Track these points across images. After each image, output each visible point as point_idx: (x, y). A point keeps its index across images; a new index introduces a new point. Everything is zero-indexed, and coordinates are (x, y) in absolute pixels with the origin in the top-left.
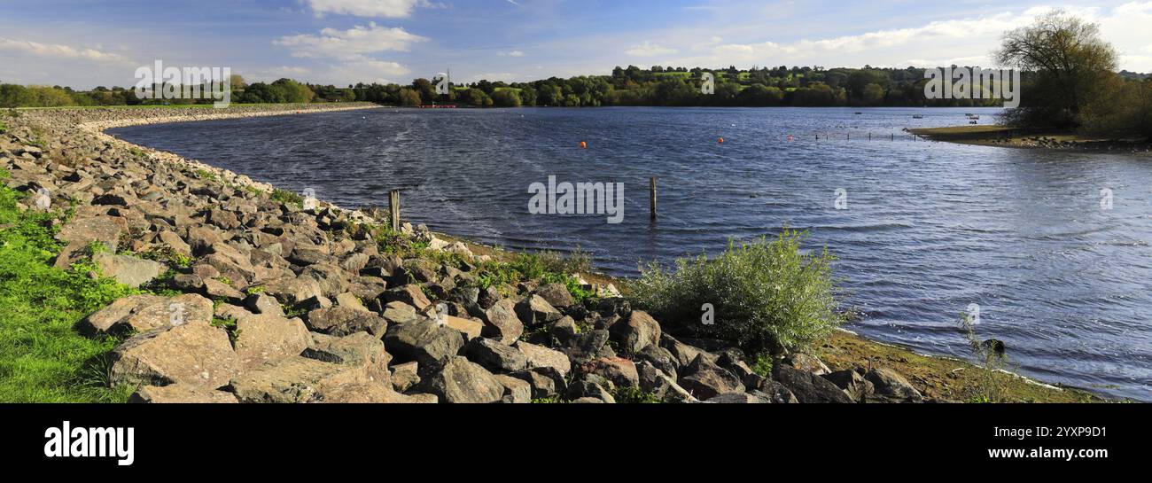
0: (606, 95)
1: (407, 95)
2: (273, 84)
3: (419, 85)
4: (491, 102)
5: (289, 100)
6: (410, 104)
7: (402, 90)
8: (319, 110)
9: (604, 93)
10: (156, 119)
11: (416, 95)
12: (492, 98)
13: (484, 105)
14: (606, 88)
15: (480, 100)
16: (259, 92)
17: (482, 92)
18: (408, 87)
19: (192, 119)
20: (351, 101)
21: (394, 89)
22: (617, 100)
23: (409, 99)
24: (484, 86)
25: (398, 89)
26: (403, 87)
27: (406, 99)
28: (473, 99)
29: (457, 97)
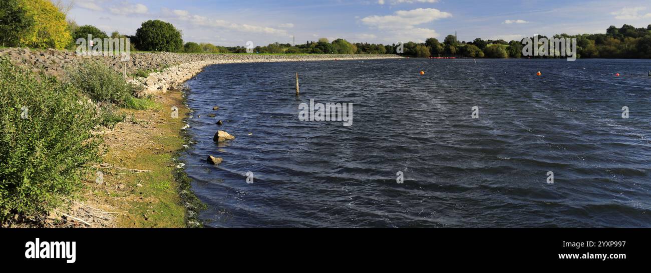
0: (586, 49)
1: (421, 50)
2: (332, 43)
3: (430, 43)
4: (483, 54)
5: (340, 52)
6: (423, 55)
7: (418, 46)
8: (352, 59)
9: (583, 47)
10: (247, 60)
11: (427, 50)
12: (484, 52)
13: (477, 56)
14: (587, 43)
15: (474, 54)
16: (323, 47)
17: (476, 47)
18: (422, 44)
19: (267, 61)
20: (383, 53)
21: (413, 46)
22: (596, 54)
23: (422, 52)
24: (479, 43)
25: (416, 45)
26: (419, 44)
27: (420, 53)
28: (469, 52)
29: (457, 51)
